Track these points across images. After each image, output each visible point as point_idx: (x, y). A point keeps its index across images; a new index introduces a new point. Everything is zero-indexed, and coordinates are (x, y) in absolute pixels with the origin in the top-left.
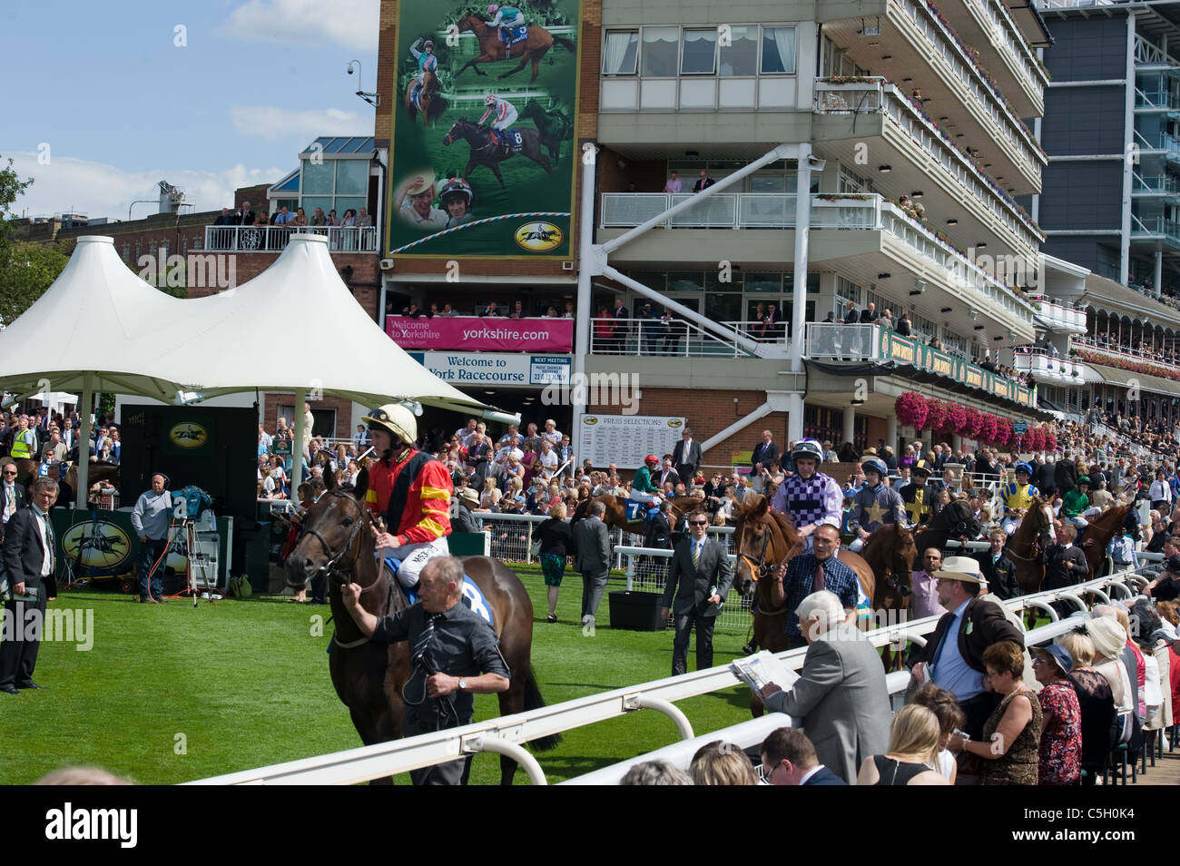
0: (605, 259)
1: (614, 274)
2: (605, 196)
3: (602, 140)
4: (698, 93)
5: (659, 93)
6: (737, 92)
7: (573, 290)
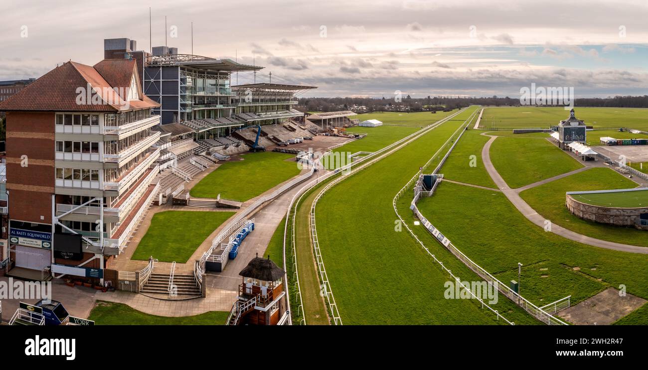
0: (58, 220)
1: (59, 223)
2: (57, 204)
3: (56, 193)
4: (77, 183)
5: (68, 183)
6: (86, 184)
7: (51, 227)
